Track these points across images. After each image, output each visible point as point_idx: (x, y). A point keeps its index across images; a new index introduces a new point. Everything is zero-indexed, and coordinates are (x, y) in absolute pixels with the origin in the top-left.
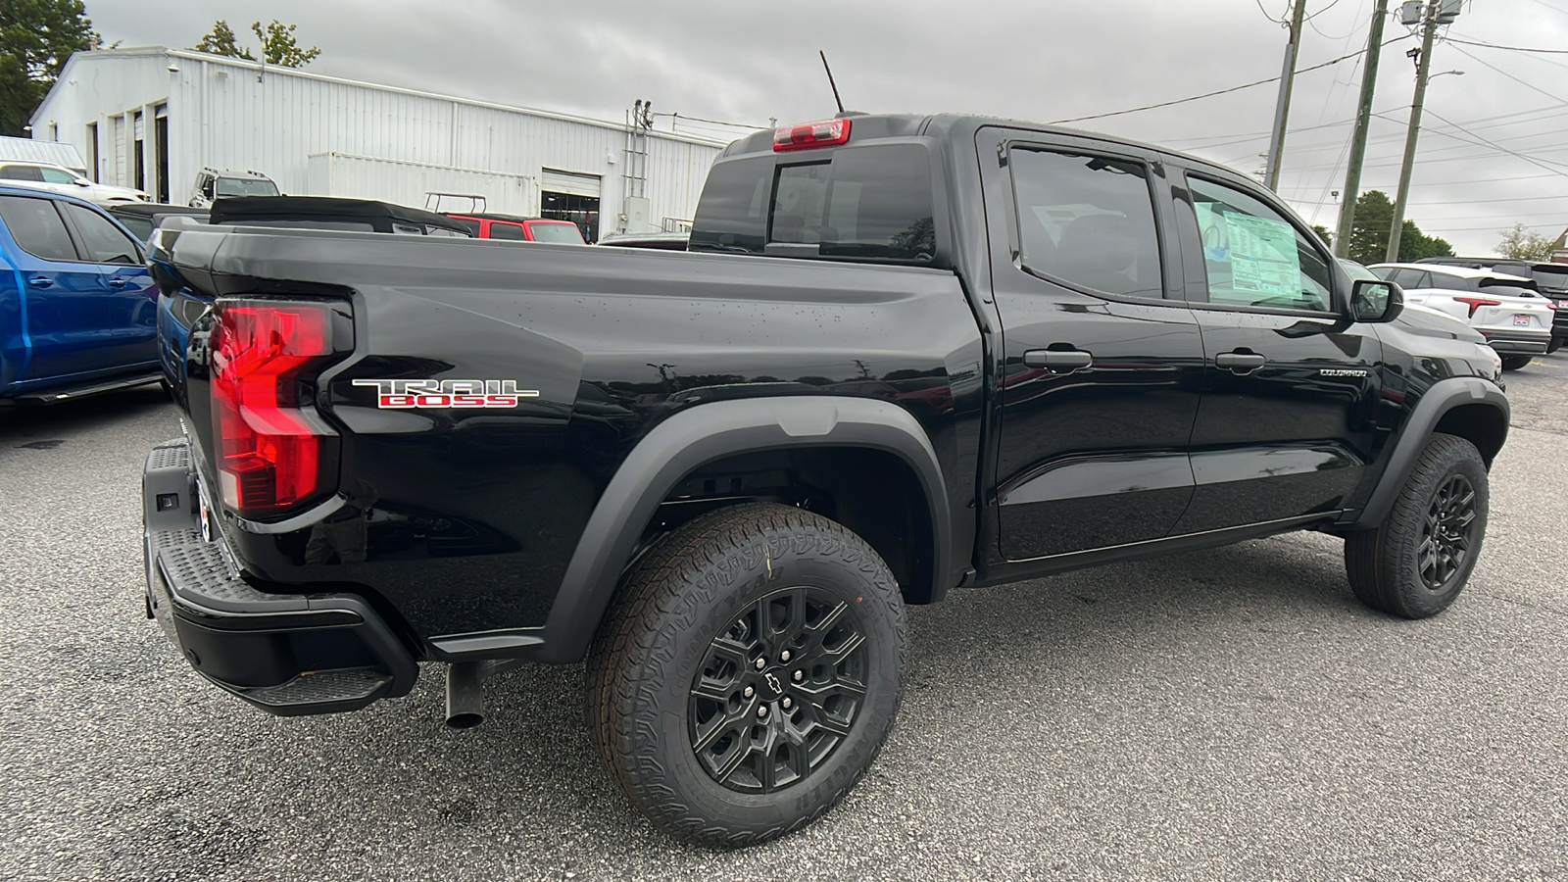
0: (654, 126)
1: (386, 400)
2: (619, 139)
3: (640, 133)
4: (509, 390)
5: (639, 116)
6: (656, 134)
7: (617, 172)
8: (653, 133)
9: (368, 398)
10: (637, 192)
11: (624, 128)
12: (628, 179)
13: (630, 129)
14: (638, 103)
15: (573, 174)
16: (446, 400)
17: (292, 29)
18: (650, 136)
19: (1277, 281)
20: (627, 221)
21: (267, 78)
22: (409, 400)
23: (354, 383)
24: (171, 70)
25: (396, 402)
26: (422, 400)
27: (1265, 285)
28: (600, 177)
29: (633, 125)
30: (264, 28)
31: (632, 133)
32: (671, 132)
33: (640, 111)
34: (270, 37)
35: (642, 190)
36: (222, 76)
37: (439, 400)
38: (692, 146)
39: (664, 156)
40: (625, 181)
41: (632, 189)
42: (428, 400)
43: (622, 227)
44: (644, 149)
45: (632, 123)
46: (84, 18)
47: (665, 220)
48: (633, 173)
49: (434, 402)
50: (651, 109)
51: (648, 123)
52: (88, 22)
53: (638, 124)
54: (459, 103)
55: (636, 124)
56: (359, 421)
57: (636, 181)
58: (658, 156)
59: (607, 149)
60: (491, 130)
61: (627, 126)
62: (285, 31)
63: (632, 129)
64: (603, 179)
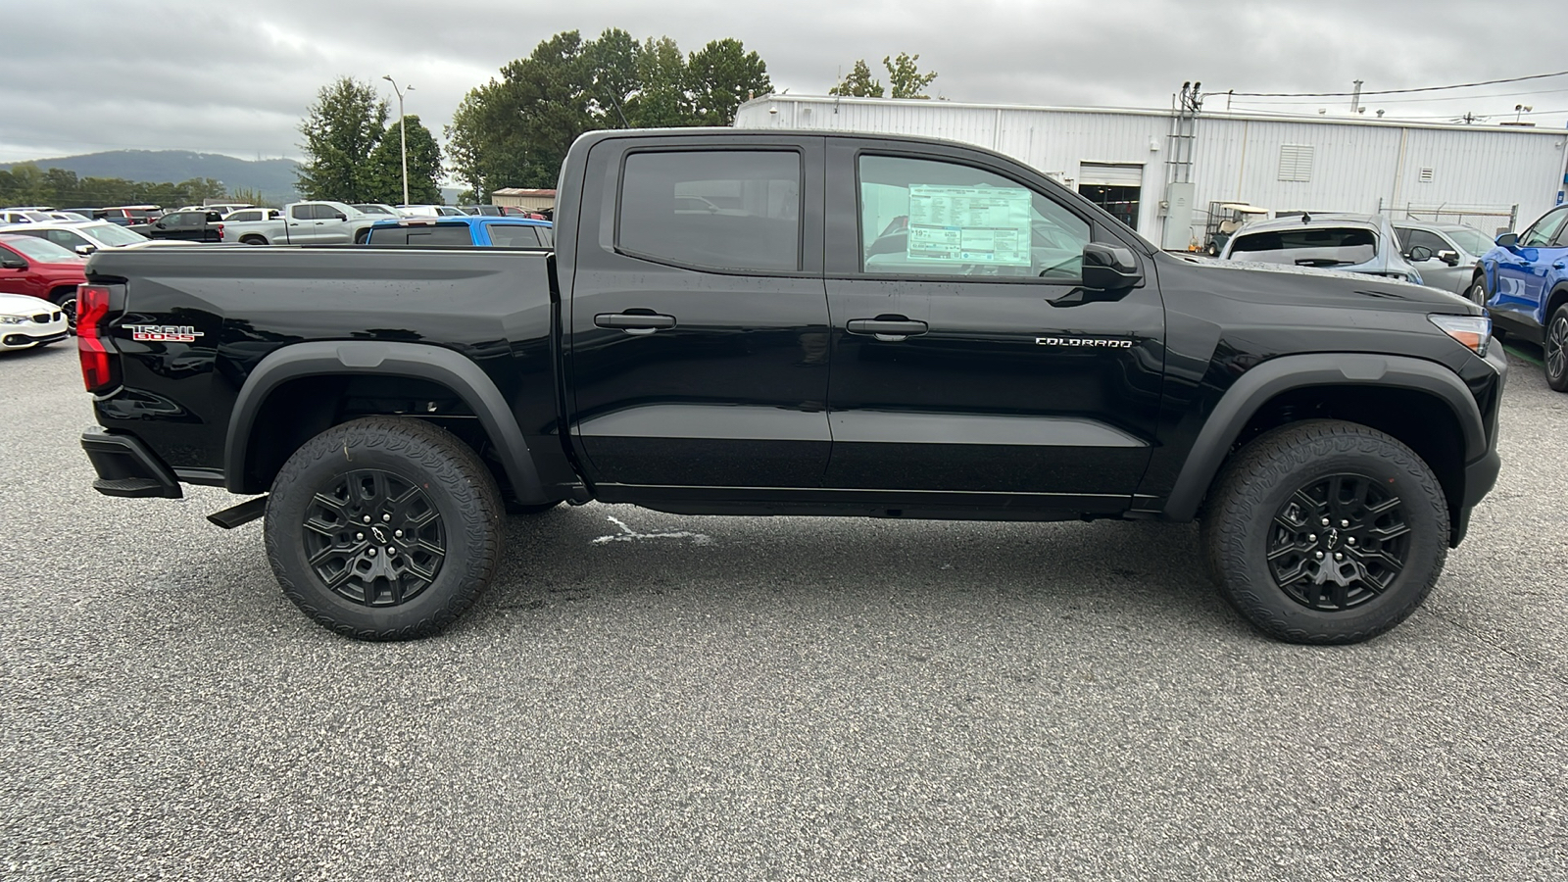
0: (1203, 108)
1: (137, 335)
2: (1163, 124)
3: (1188, 116)
4: (190, 332)
5: (1186, 99)
6: (1207, 115)
7: (1161, 159)
8: (1201, 114)
9: (128, 334)
10: (1181, 178)
11: (1169, 113)
12: (1172, 165)
13: (1176, 114)
14: (1187, 85)
15: (1114, 165)
16: (163, 337)
17: (916, 58)
18: (1199, 118)
19: (991, 249)
20: (1168, 209)
21: (841, 109)
22: (147, 336)
23: (124, 326)
24: (772, 113)
25: (142, 337)
26: (152, 336)
27: (963, 253)
28: (1141, 166)
29: (1180, 108)
30: (893, 62)
31: (1179, 117)
32: (1226, 111)
33: (1187, 94)
34: (897, 67)
35: (1187, 175)
36: (807, 112)
37: (160, 337)
38: (1249, 123)
39: (1215, 137)
40: (1168, 167)
41: (1176, 175)
42: (155, 337)
43: (1162, 214)
44: (1191, 131)
45: (1178, 106)
46: (765, 75)
47: (1212, 204)
48: (1178, 158)
49: (158, 338)
50: (1201, 91)
51: (1195, 105)
52: (767, 77)
53: (1186, 108)
54: (1002, 110)
55: (1183, 107)
56: (125, 346)
57: (1180, 166)
58: (1208, 136)
59: (1150, 137)
60: (1032, 131)
61: (1172, 111)
62: (909, 61)
63: (1178, 113)
64: (1145, 167)
